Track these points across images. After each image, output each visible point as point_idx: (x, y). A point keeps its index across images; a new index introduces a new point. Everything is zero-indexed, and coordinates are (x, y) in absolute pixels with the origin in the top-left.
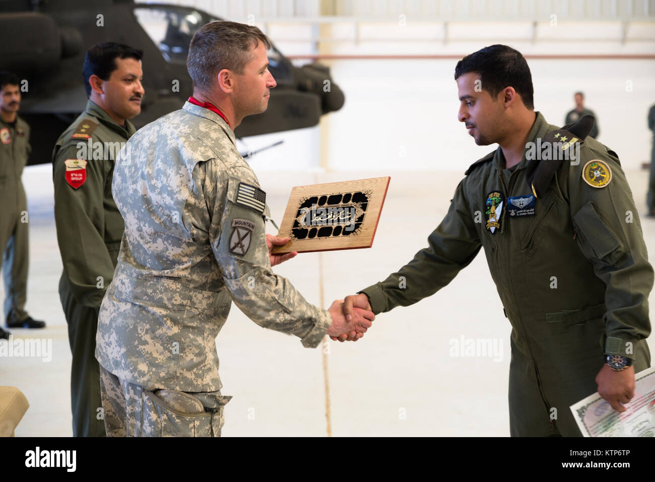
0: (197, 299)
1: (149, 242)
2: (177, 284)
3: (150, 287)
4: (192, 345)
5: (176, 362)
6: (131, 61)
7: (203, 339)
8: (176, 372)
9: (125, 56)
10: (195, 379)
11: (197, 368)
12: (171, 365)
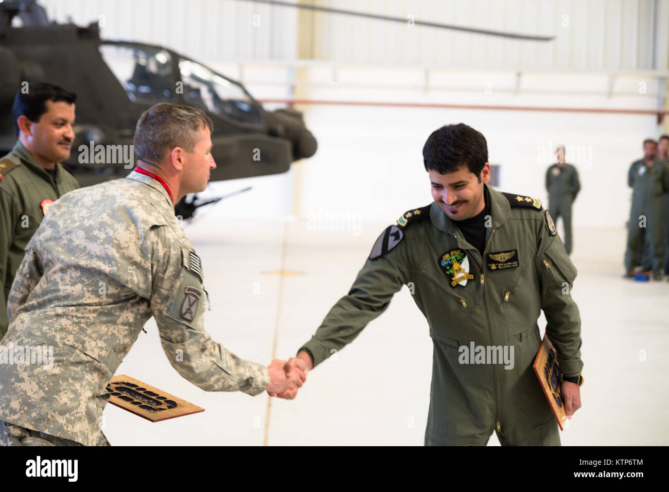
0: (90, 345)
1: (67, 285)
2: (75, 326)
3: (47, 325)
4: (68, 389)
5: (49, 404)
6: (63, 104)
7: (81, 386)
8: (47, 414)
9: (57, 99)
10: (65, 425)
11: (70, 413)
12: (43, 406)
